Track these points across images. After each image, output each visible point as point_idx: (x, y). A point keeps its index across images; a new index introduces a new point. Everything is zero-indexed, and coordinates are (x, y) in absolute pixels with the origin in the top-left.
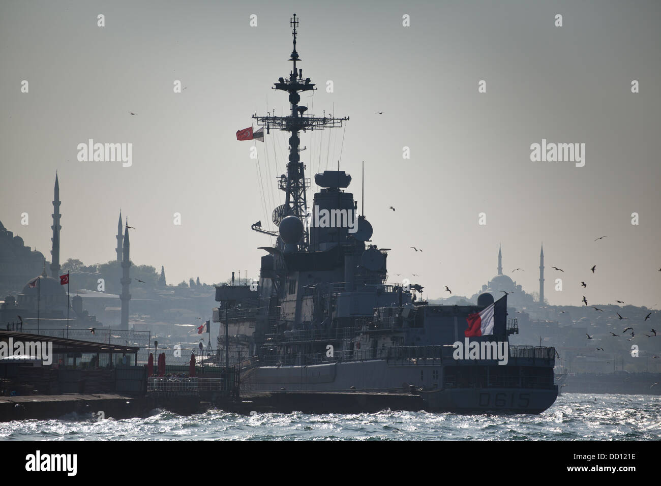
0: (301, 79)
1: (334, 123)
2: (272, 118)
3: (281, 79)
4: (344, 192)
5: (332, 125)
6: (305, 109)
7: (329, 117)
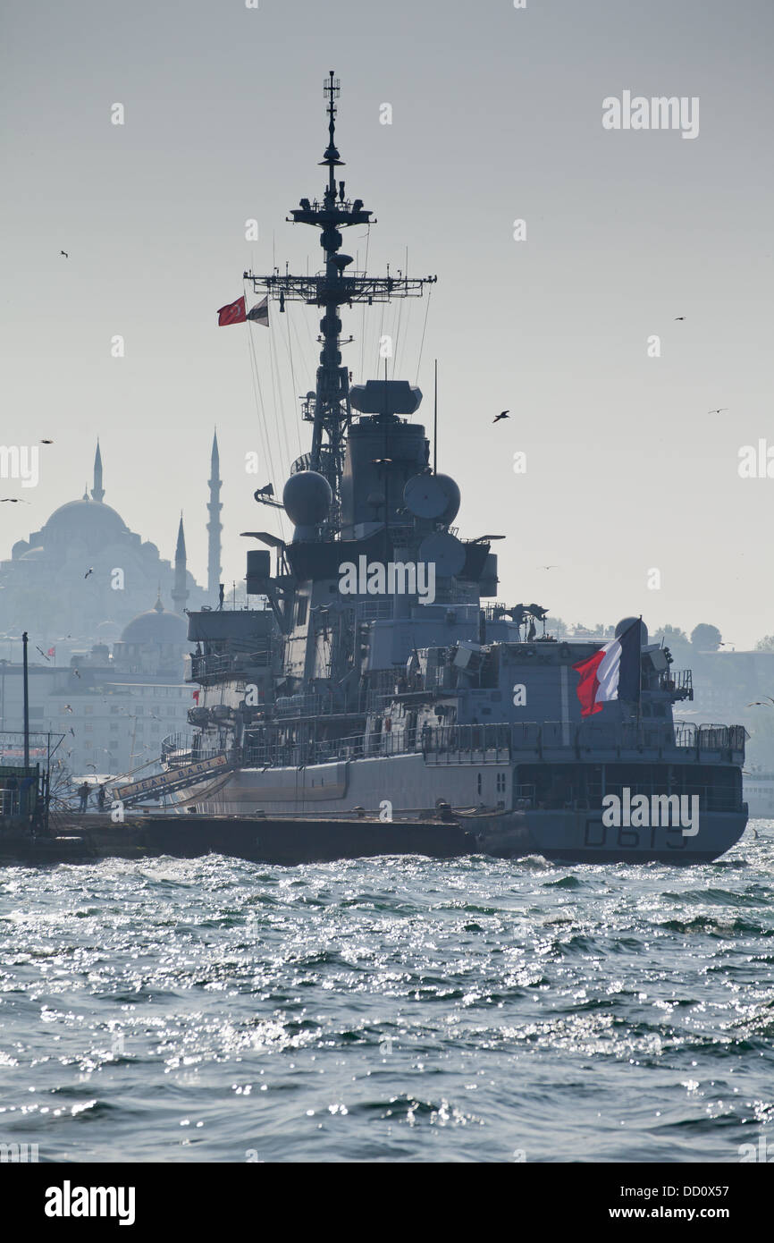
0: (342, 202)
1: (406, 288)
2: (283, 278)
3: (304, 202)
4: (408, 422)
5: (403, 292)
6: (348, 260)
7: (396, 276)
